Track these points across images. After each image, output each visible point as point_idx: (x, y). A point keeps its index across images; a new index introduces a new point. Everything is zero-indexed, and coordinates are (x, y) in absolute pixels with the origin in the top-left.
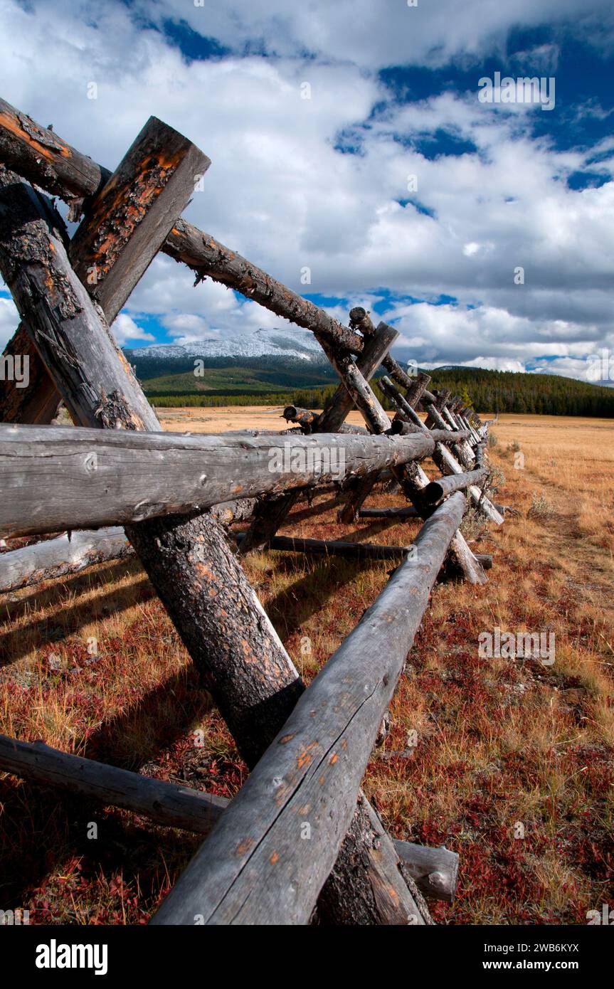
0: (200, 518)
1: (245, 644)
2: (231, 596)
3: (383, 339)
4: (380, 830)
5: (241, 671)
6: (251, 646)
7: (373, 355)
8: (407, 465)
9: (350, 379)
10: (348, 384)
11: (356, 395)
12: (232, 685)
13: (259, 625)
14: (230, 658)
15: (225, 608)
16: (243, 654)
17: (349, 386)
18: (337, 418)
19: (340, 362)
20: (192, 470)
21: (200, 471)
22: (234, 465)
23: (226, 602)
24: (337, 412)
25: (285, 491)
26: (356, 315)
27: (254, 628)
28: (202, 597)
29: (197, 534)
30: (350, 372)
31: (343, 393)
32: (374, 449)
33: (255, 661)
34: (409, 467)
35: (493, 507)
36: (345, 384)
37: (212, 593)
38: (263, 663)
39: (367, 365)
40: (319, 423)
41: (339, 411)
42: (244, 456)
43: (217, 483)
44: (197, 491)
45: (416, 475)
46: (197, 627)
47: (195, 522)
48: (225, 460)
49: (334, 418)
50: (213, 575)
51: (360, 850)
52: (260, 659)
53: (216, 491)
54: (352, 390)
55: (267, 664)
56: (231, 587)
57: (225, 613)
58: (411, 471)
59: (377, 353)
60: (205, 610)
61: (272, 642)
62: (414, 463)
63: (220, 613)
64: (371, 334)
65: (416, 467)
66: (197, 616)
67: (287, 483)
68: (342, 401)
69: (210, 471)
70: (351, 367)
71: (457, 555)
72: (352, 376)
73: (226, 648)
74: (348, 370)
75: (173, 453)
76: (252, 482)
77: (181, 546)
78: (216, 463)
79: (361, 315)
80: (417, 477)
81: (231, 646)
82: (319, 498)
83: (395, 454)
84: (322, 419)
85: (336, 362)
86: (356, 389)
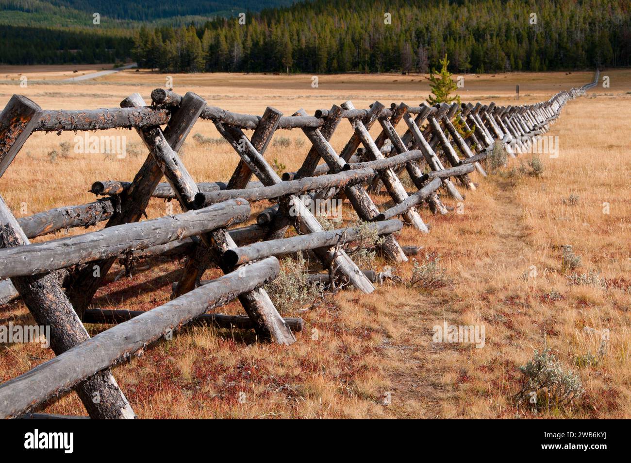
0: (48, 276)
1: (68, 325)
2: (62, 307)
3: (189, 111)
4: (126, 401)
5: (67, 337)
6: (71, 326)
7: (179, 127)
8: (215, 233)
9: (158, 150)
10: (156, 156)
11: (164, 167)
12: (63, 343)
13: (74, 318)
14: (62, 331)
15: (60, 311)
16: (67, 329)
17: (157, 157)
18: (147, 189)
19: (147, 134)
20: (48, 257)
21: (51, 257)
22: (63, 253)
23: (60, 309)
24: (147, 183)
25: (86, 263)
26: (157, 96)
27: (72, 319)
28: (50, 308)
29: (46, 281)
30: (157, 144)
31: (152, 164)
32: (154, 231)
33: (72, 332)
34: (217, 235)
35: (361, 273)
36: (153, 155)
37: (54, 306)
38: (76, 333)
39: (174, 137)
40: (130, 193)
41: (149, 181)
42: (66, 249)
43: (56, 261)
44: (50, 265)
45: (223, 243)
46: (48, 320)
47: (46, 277)
48: (59, 252)
49: (143, 188)
50: (54, 299)
51: (117, 408)
52: (74, 332)
53: (56, 265)
54: (159, 162)
55: (77, 333)
56: (62, 303)
57: (59, 314)
58: (219, 239)
59: (184, 125)
60: (51, 313)
61: (79, 325)
62: (221, 231)
63: (57, 313)
64: (177, 106)
65: (224, 235)
66: (48, 315)
67: (86, 259)
68: (152, 172)
69: (54, 258)
70: (158, 138)
71: (264, 317)
72: (159, 148)
73: (60, 328)
74: (155, 143)
75: (43, 252)
76: (70, 260)
77: (40, 287)
78: (56, 254)
79: (162, 96)
80: (224, 245)
81: (62, 327)
82: (156, 269)
83: (180, 230)
84: (132, 189)
85: (144, 134)
86: (164, 160)
